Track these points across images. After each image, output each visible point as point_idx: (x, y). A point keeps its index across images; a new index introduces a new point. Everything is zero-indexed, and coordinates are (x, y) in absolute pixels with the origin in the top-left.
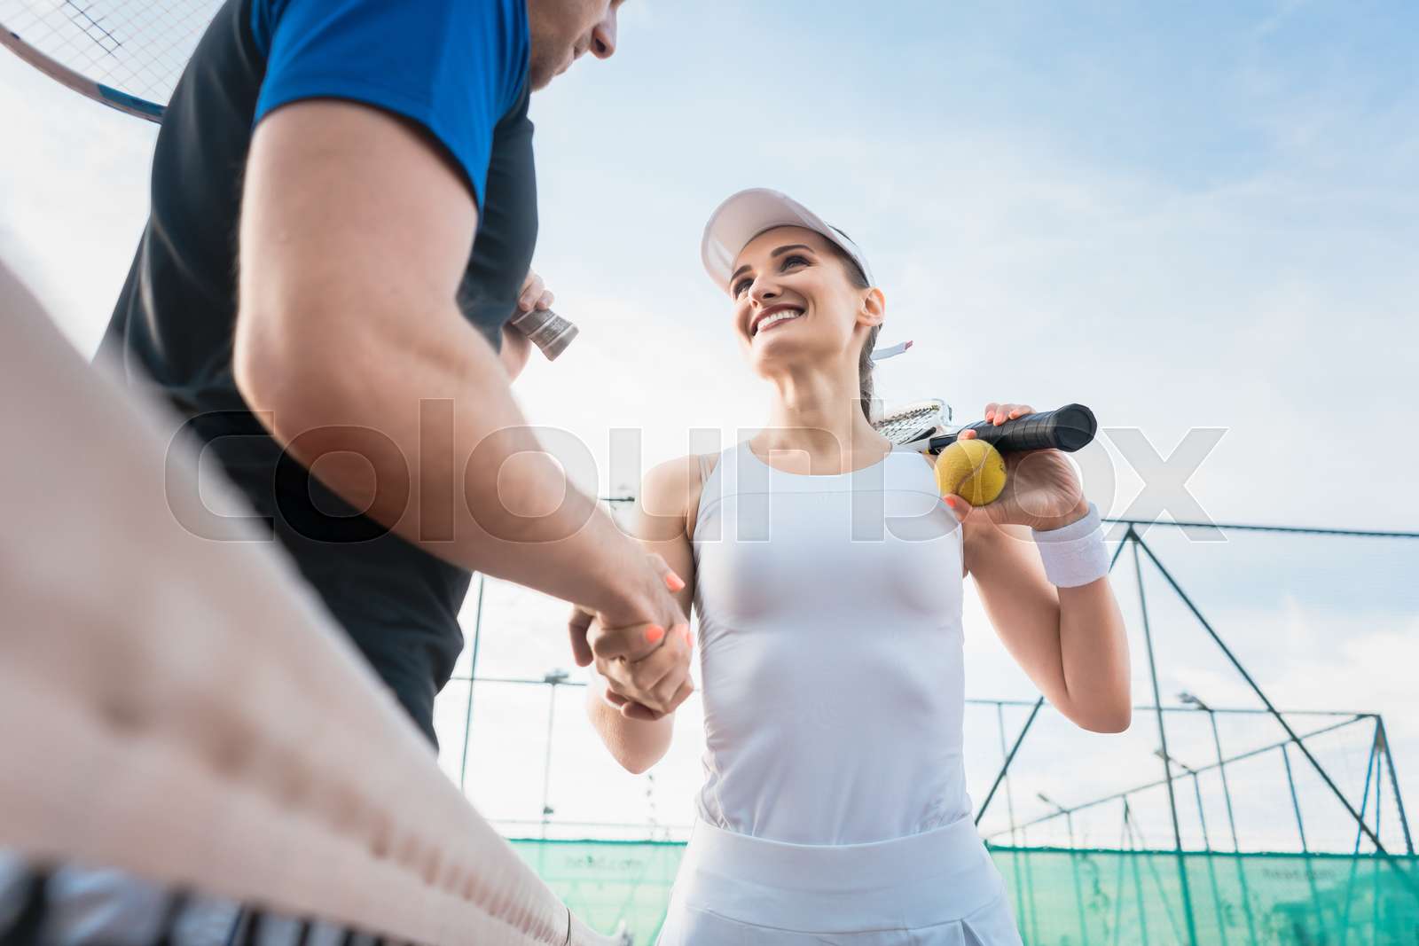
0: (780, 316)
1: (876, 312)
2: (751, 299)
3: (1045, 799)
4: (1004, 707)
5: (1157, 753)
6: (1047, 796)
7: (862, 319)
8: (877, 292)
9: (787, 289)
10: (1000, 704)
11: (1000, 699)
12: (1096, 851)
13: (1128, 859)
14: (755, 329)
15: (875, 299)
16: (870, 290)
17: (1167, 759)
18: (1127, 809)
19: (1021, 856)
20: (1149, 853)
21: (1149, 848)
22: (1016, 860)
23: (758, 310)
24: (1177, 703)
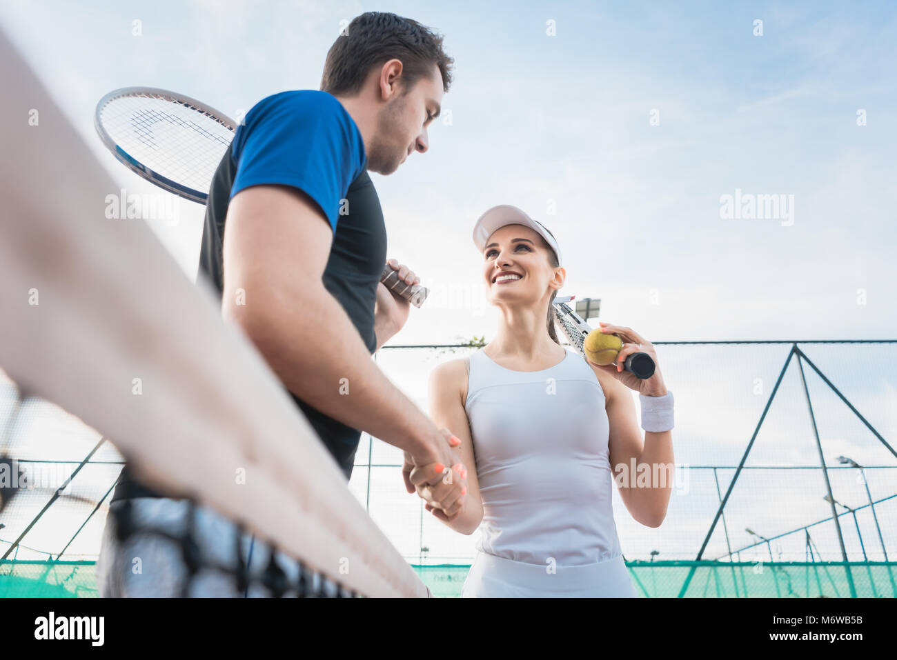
0: (510, 277)
1: (560, 281)
2: (496, 265)
3: (751, 533)
4: (717, 470)
5: (826, 498)
6: (753, 530)
7: (552, 285)
8: (563, 270)
9: (516, 263)
10: (715, 468)
11: (716, 465)
12: (788, 564)
13: (811, 568)
14: (494, 281)
15: (560, 274)
16: (559, 268)
17: (833, 502)
18: (808, 537)
19: (737, 569)
20: (824, 564)
21: (825, 560)
22: (734, 572)
23: (499, 271)
24: (838, 464)
